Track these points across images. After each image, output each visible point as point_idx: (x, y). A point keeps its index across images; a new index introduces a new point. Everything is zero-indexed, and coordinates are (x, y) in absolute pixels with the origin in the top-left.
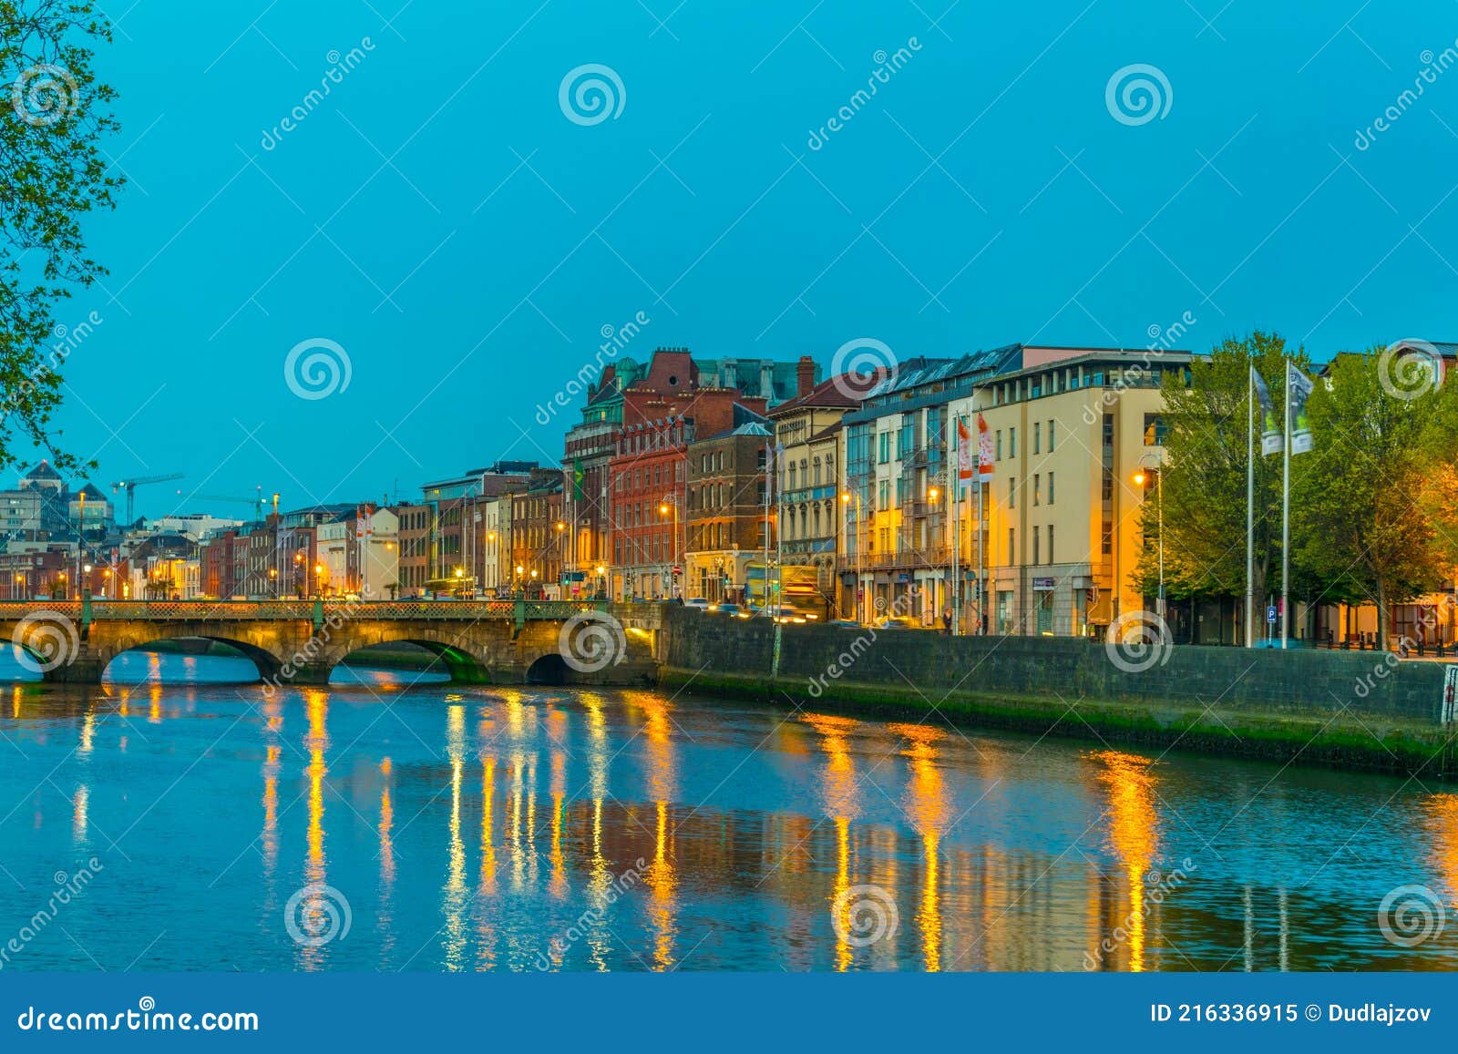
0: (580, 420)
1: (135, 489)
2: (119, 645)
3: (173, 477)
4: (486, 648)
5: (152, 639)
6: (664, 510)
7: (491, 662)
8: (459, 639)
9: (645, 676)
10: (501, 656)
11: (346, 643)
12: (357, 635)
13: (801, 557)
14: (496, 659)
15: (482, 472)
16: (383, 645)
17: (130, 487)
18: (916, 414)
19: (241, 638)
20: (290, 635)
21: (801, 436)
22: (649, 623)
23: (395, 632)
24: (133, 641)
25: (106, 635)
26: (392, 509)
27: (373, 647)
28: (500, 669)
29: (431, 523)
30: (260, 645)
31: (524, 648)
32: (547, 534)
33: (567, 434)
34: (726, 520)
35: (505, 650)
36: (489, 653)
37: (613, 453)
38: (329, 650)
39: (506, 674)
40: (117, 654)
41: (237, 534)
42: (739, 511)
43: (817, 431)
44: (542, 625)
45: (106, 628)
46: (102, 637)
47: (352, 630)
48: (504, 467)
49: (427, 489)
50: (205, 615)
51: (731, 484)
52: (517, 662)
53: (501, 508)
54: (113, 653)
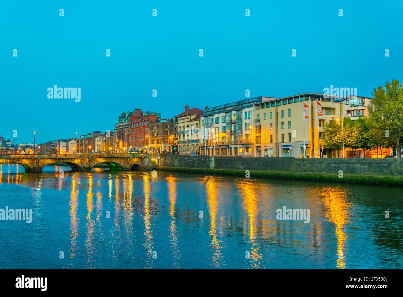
0: (118, 122)
2: (46, 164)
5: (53, 162)
6: (147, 136)
7: (124, 166)
8: (118, 161)
9: (155, 168)
10: (126, 165)
11: (95, 162)
12: (97, 161)
13: (187, 144)
15: (93, 133)
16: (102, 163)
18: (231, 112)
19: (72, 162)
20: (83, 161)
21: (186, 120)
22: (157, 157)
23: (104, 160)
24: (49, 163)
25: (43, 162)
26: (75, 140)
27: (100, 163)
28: (126, 167)
29: (83, 141)
30: (76, 163)
31: (130, 163)
32: (111, 142)
33: (116, 125)
34: (159, 138)
36: (123, 164)
37: (128, 127)
38: (91, 164)
39: (127, 168)
40: (45, 166)
41: (43, 145)
42: (163, 136)
43: (191, 119)
44: (134, 158)
45: (43, 160)
46: (42, 162)
47: (96, 160)
48: (96, 132)
49: (81, 136)
50: (65, 157)
51: (161, 131)
52: (129, 166)
53: (99, 138)
54: (44, 166)
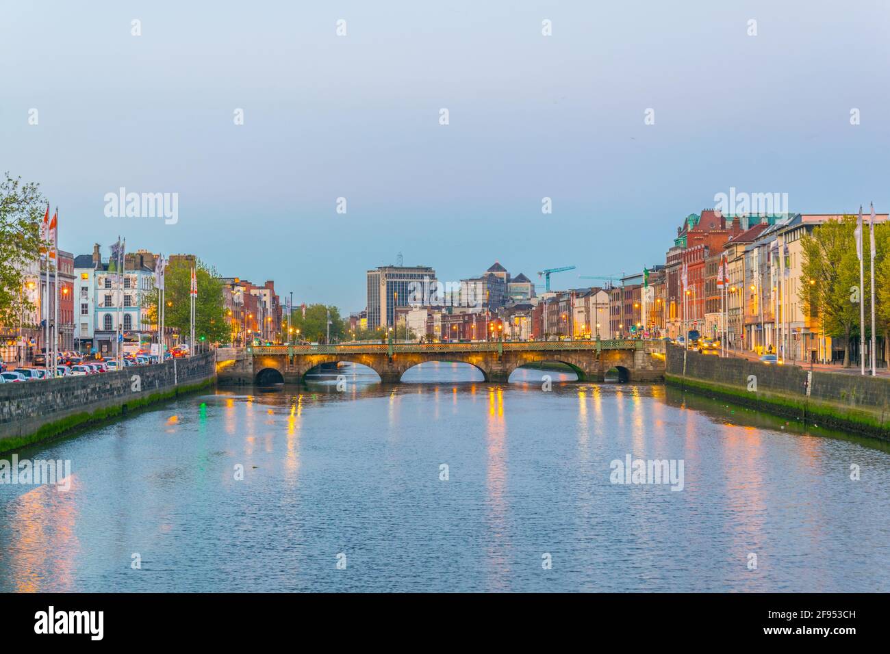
0: (673, 245)
1: (550, 275)
2: (408, 365)
3: (570, 268)
4: (585, 364)
7: (587, 370)
8: (572, 358)
10: (592, 368)
11: (516, 362)
12: (521, 359)
14: (590, 369)
17: (548, 275)
19: (465, 360)
22: (661, 350)
23: (540, 357)
24: (415, 362)
25: (402, 360)
26: (606, 291)
28: (592, 374)
29: (622, 298)
31: (603, 364)
33: (668, 253)
34: (718, 297)
35: (594, 364)
36: (586, 366)
37: (681, 263)
38: (508, 365)
39: (594, 376)
41: (545, 304)
44: (611, 352)
47: (519, 356)
50: (445, 350)
52: (599, 370)
